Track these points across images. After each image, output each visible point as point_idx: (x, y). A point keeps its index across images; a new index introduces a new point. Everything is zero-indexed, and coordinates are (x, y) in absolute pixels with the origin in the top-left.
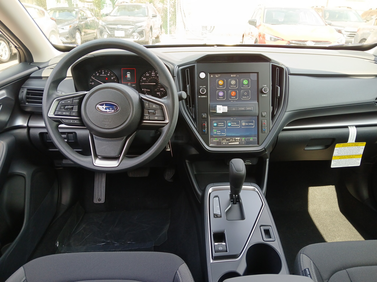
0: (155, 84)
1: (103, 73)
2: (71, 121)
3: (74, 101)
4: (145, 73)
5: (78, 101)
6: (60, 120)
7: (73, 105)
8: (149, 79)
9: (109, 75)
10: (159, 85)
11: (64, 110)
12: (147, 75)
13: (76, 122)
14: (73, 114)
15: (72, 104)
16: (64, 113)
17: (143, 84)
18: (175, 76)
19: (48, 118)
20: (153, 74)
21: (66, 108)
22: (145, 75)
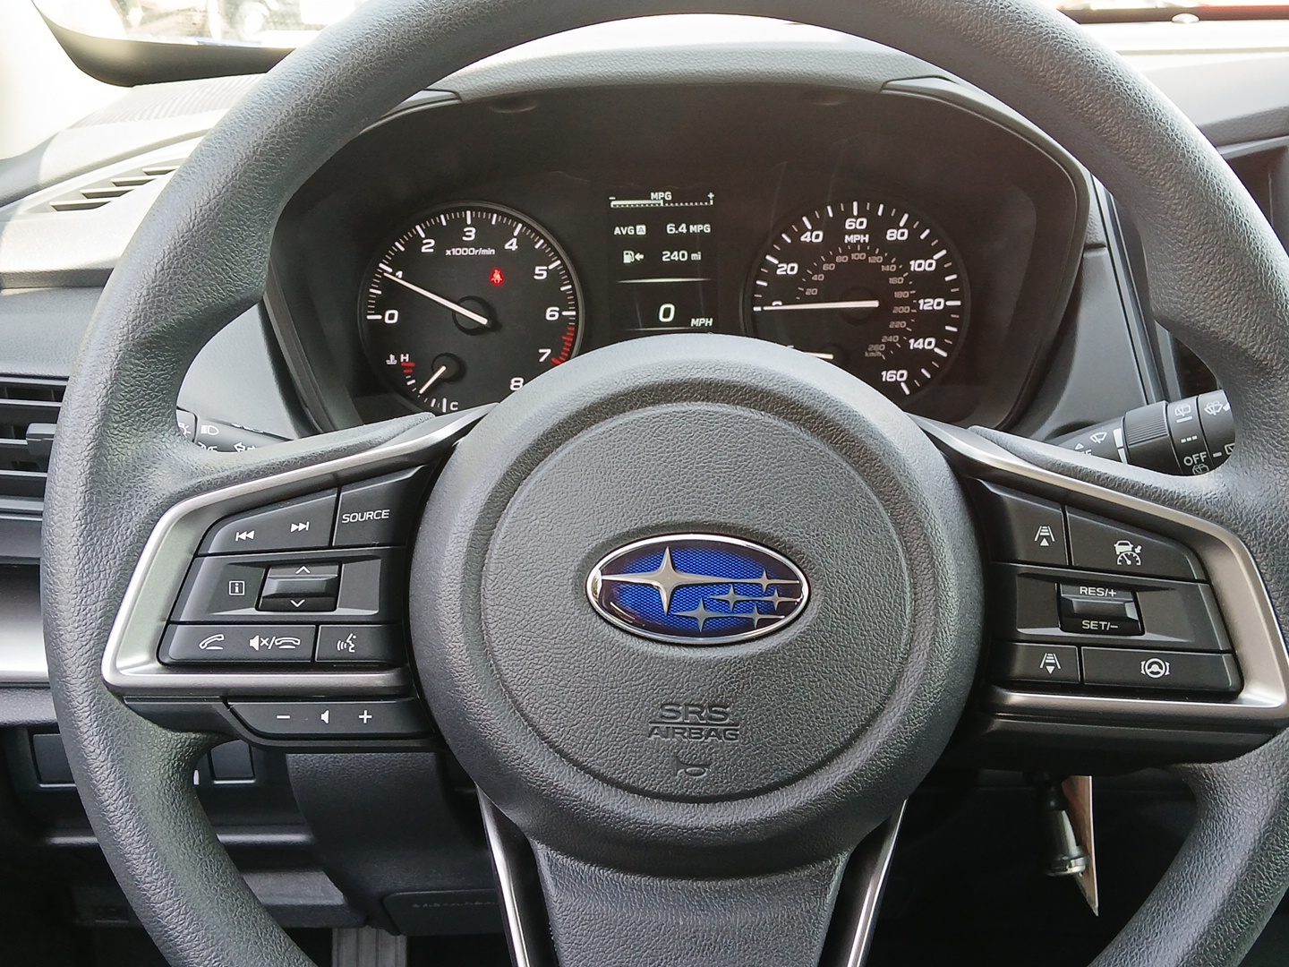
0: (875, 304)
1: (471, 234)
2: (325, 717)
3: (347, 518)
4: (790, 222)
5: (385, 514)
6: (218, 706)
7: (339, 561)
8: (826, 267)
9: (512, 245)
10: (897, 310)
11: (252, 611)
12: (806, 238)
13: (365, 717)
14: (340, 646)
15: (330, 547)
16: (254, 643)
17: (777, 305)
18: (1102, 238)
19: (96, 701)
20: (855, 232)
21: (272, 587)
22: (796, 237)
